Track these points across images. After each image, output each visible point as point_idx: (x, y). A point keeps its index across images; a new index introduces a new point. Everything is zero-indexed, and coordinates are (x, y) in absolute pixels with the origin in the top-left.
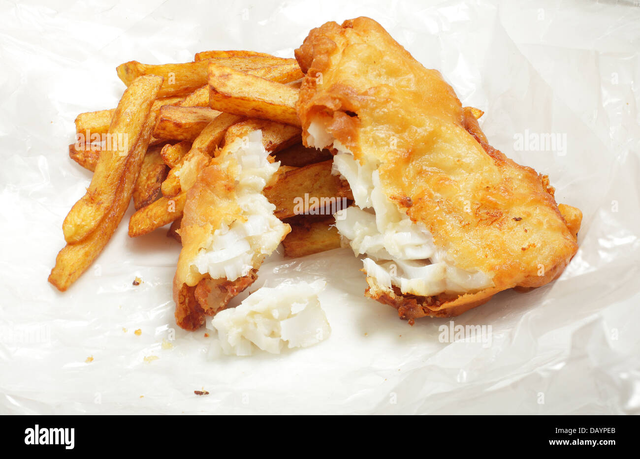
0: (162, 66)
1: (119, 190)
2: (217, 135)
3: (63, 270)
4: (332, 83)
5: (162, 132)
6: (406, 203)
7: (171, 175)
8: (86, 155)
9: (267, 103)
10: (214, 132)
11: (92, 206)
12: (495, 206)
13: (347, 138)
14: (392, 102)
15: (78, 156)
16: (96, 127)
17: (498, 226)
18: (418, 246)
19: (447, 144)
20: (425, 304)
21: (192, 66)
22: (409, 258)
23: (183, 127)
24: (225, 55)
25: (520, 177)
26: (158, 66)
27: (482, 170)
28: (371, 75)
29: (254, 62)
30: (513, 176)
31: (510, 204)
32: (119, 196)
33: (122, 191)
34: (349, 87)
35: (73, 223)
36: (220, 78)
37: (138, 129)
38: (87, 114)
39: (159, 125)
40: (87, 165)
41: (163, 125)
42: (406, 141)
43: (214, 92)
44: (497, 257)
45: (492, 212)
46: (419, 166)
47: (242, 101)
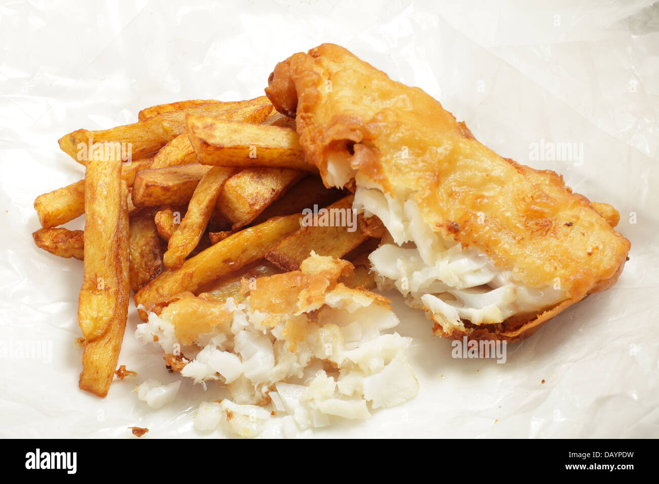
0: (111, 130)
1: (119, 270)
2: (214, 192)
3: (98, 373)
4: (331, 115)
5: (147, 199)
6: (453, 229)
7: (171, 244)
8: (55, 240)
9: (263, 148)
10: (210, 190)
11: (101, 294)
12: (541, 215)
13: (373, 171)
14: (403, 126)
15: (47, 244)
16: (60, 208)
17: (552, 235)
18: (476, 272)
19: (470, 160)
20: (498, 332)
21: (144, 125)
22: (470, 286)
23: (172, 190)
24: (170, 109)
25: (547, 182)
26: (108, 130)
27: (512, 181)
28: (367, 101)
29: (207, 110)
30: (540, 182)
31: (556, 210)
32: (121, 278)
33: (121, 272)
34: (352, 116)
35: (89, 317)
36: (205, 130)
37: (117, 200)
38: (45, 195)
39: (145, 192)
40: (59, 252)
41: (149, 191)
42: (430, 163)
43: (205, 146)
44: (565, 267)
45: (540, 221)
46: (448, 188)
47: (236, 151)
